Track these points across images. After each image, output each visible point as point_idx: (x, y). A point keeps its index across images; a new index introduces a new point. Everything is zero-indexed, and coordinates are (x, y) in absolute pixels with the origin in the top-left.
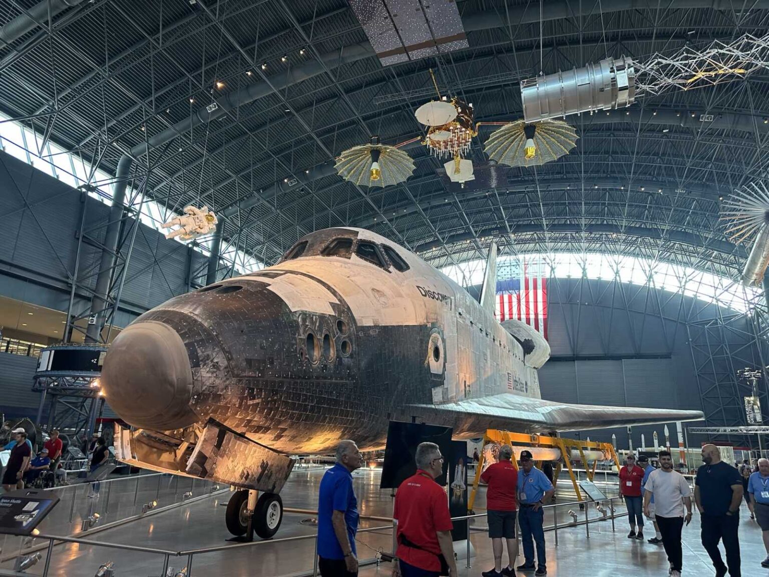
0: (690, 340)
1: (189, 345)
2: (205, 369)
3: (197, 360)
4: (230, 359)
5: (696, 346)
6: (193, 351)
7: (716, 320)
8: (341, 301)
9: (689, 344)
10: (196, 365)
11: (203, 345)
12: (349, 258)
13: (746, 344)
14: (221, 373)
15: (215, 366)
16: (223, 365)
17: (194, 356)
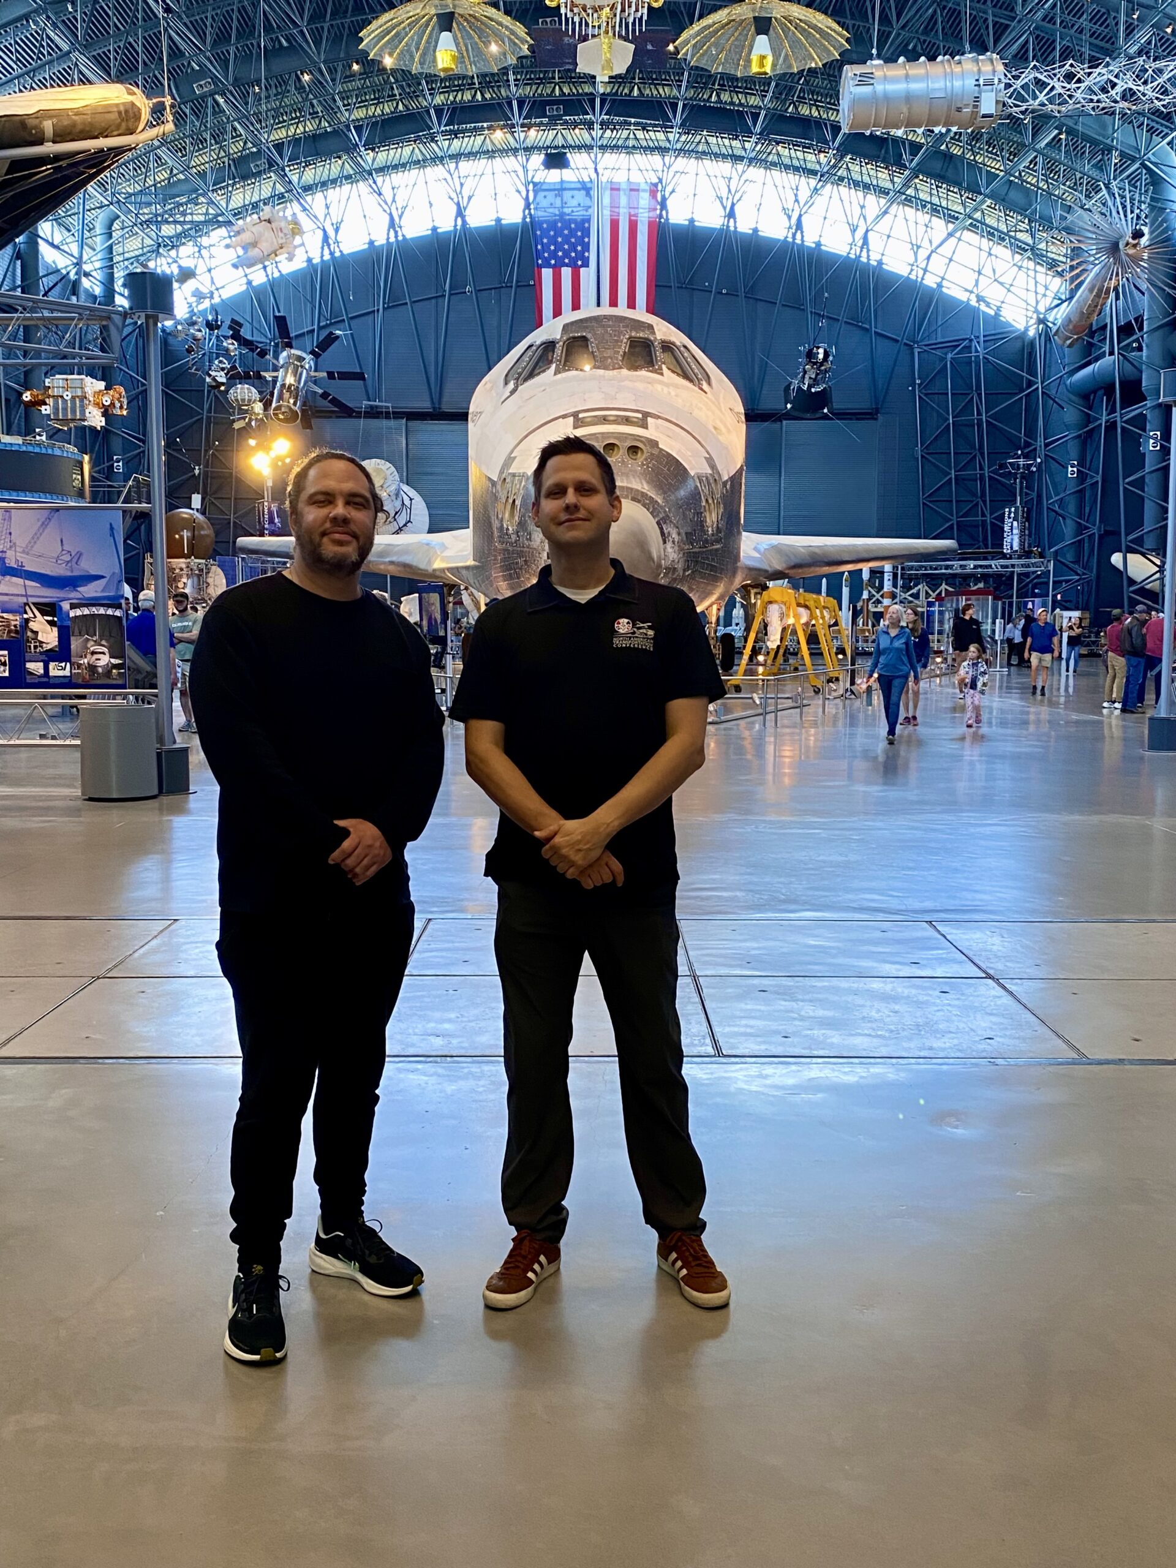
0: (918, 382)
1: (658, 523)
2: (669, 545)
3: (664, 537)
4: (679, 534)
5: (926, 395)
6: (661, 529)
7: (971, 340)
8: (708, 453)
9: (914, 390)
10: (665, 542)
11: (665, 523)
12: (662, 374)
13: (1016, 394)
14: (676, 548)
15: (673, 542)
16: (676, 540)
17: (663, 534)
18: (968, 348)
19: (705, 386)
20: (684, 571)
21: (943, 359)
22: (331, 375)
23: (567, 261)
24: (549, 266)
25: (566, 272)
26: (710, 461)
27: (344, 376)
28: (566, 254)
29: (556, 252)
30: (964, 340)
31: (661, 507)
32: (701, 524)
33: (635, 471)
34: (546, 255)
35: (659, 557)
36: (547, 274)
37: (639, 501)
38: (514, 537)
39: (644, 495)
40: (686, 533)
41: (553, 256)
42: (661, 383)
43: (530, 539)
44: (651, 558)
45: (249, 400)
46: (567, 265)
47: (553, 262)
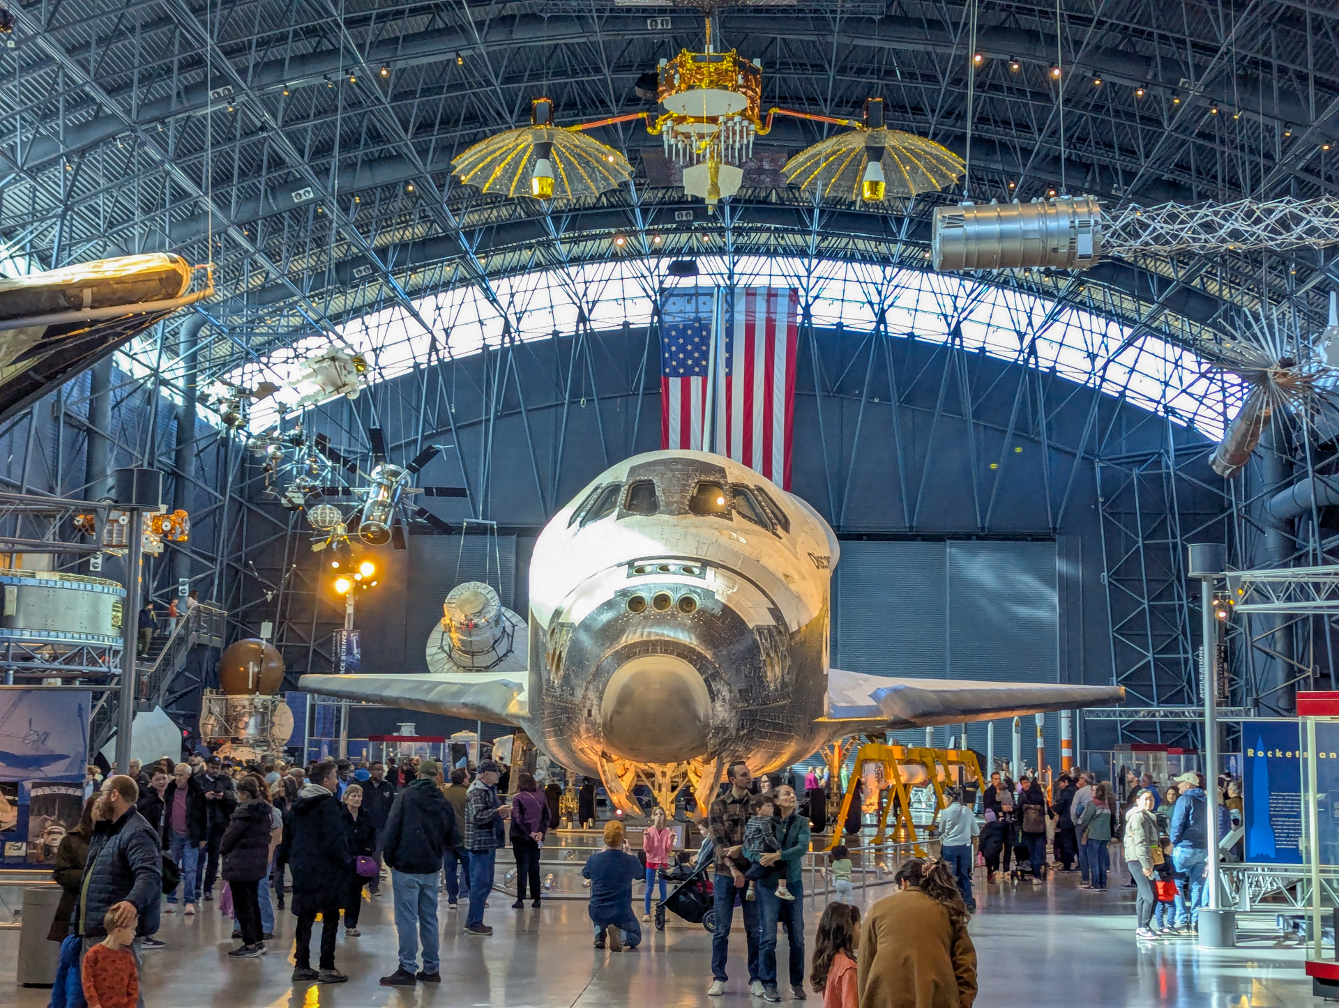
0: (1101, 500)
1: (706, 680)
2: (718, 704)
3: (713, 695)
4: (731, 692)
5: (1111, 514)
6: (709, 686)
7: (1160, 455)
8: (773, 603)
9: (1097, 508)
10: (713, 700)
11: (714, 679)
12: (731, 520)
13: (1216, 515)
14: (728, 706)
15: (724, 700)
16: (727, 698)
17: (711, 691)
18: (1158, 463)
19: (779, 530)
20: (738, 730)
21: (1128, 476)
22: (429, 492)
23: (697, 369)
24: (677, 375)
25: (696, 382)
26: (775, 612)
27: (443, 492)
29: (685, 360)
30: (1153, 454)
31: (711, 663)
32: (761, 679)
33: (685, 625)
34: (674, 363)
35: (707, 716)
36: (675, 384)
37: (685, 658)
38: (558, 690)
39: (692, 650)
40: (740, 691)
41: (682, 364)
42: (728, 528)
43: (572, 695)
44: (696, 717)
45: (331, 522)
46: (697, 374)
47: (682, 371)
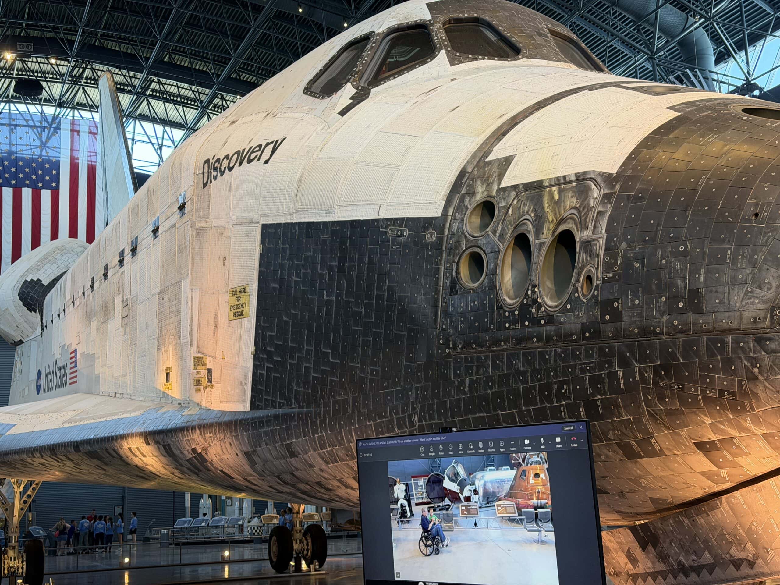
23: (27, 182)
24: (10, 185)
25: (27, 193)
28: (27, 176)
29: (16, 173)
34: (7, 175)
36: (8, 193)
41: (15, 176)
46: (28, 186)
47: (14, 182)
